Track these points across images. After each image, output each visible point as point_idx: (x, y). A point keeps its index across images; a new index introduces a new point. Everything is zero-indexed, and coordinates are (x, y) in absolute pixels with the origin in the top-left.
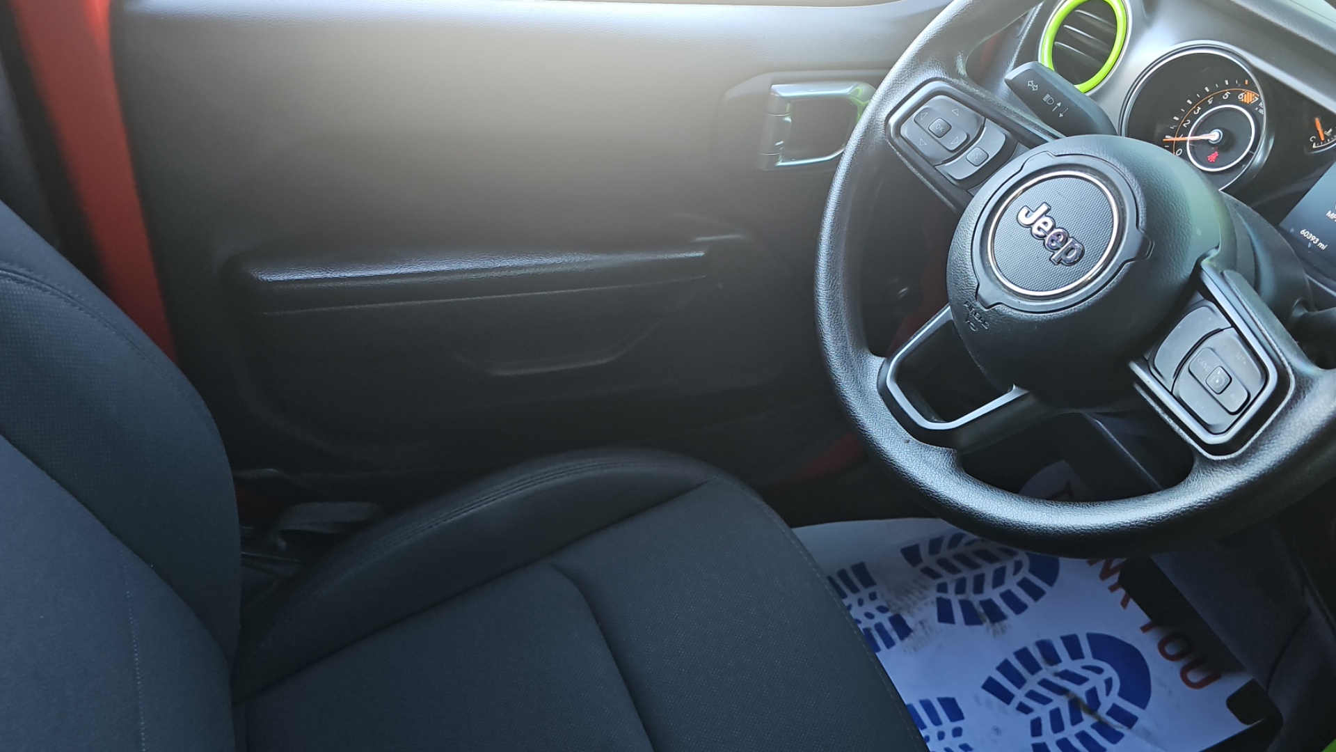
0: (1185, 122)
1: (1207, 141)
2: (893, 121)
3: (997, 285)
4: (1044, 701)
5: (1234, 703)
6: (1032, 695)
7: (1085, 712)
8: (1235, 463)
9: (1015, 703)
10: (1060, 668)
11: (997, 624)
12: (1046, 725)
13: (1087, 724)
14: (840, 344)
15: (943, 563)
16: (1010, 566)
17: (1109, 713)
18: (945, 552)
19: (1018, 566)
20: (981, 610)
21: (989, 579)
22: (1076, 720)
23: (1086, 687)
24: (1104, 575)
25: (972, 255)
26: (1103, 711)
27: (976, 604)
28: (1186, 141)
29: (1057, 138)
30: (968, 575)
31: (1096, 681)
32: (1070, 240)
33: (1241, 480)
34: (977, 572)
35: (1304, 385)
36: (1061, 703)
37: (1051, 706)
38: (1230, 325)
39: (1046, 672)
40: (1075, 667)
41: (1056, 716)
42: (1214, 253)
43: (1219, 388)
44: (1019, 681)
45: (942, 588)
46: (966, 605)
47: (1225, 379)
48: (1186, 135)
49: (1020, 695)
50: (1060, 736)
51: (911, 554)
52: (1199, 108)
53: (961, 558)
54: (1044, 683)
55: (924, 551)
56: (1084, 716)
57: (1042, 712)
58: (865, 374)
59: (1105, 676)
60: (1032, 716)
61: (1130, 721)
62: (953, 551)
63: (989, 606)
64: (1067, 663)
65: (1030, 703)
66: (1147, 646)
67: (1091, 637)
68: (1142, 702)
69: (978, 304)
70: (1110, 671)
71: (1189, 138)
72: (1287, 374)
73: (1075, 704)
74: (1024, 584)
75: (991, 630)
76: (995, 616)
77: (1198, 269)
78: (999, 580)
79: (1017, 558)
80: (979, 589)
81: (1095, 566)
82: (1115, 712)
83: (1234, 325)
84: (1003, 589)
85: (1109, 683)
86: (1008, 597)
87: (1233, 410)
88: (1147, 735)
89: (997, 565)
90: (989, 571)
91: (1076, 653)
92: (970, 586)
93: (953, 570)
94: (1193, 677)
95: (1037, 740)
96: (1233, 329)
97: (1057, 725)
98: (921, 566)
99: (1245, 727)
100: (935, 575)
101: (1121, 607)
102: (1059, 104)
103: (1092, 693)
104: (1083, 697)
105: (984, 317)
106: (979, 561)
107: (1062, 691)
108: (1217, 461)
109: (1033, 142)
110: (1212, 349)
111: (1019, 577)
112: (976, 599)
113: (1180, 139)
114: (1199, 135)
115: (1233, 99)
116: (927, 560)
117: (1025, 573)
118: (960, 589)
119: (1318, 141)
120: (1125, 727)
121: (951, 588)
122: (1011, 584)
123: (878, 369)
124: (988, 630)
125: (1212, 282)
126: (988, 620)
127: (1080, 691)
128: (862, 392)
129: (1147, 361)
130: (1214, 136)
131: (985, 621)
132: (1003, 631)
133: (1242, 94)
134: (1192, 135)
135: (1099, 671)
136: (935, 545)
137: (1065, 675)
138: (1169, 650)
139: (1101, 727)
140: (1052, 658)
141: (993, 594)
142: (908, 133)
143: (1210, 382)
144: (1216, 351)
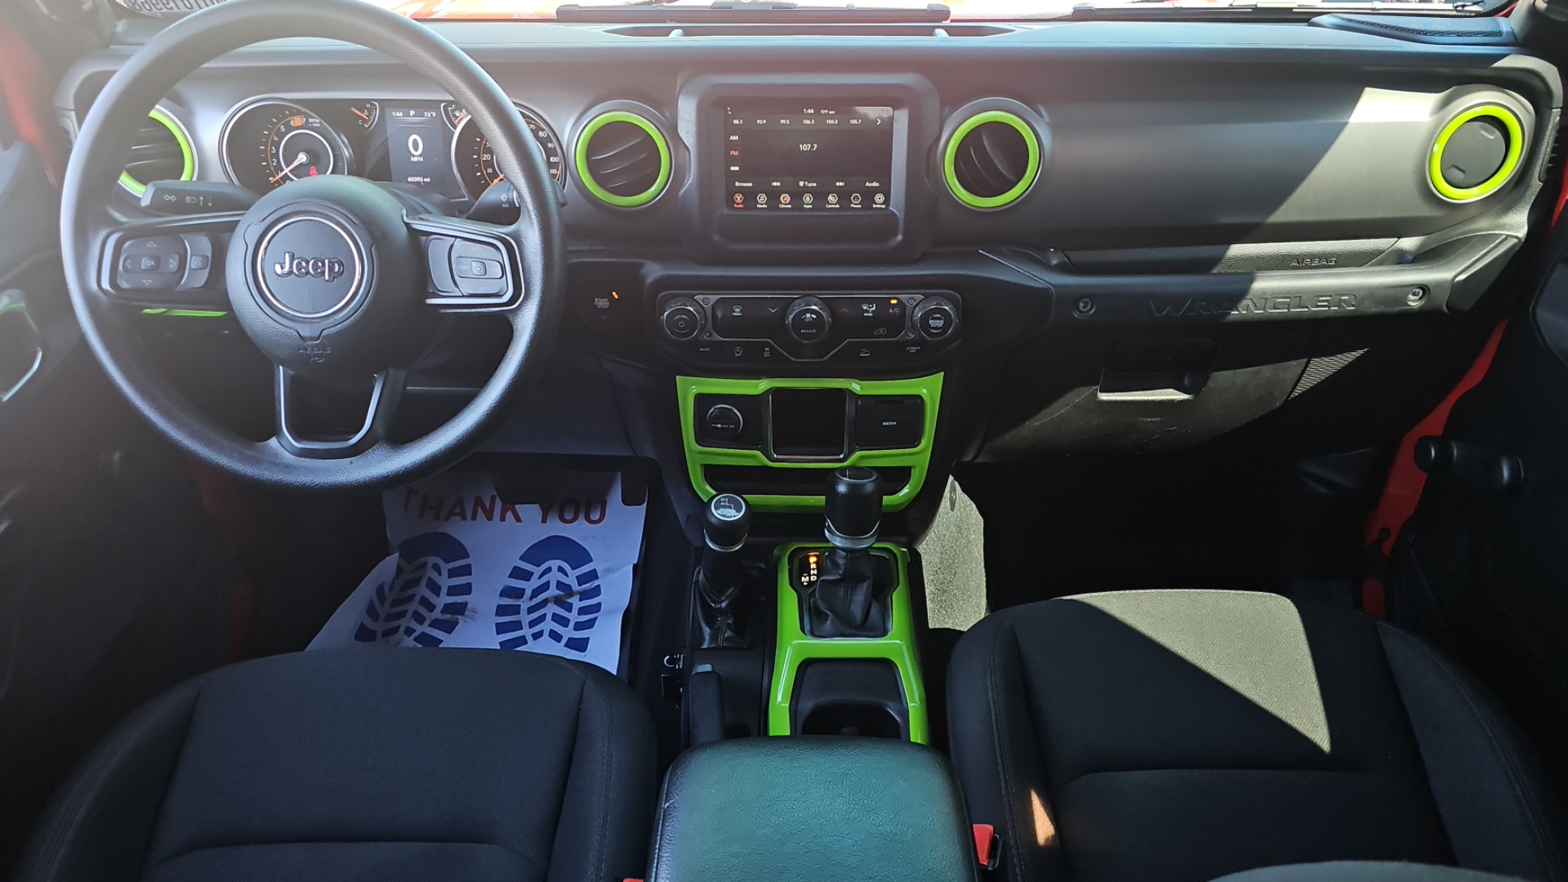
0: (273, 162)
1: (301, 164)
2: (106, 285)
3: (309, 322)
4: (542, 618)
5: (628, 500)
6: (532, 624)
7: (568, 598)
8: (526, 298)
9: (529, 638)
10: (528, 593)
11: (466, 613)
12: (558, 628)
13: (576, 603)
14: (235, 454)
15: (390, 618)
16: (433, 575)
17: (580, 585)
18: (383, 611)
19: (437, 568)
20: (448, 616)
21: (429, 594)
22: (569, 608)
23: (553, 585)
24: (489, 516)
25: (274, 320)
26: (576, 587)
27: (440, 616)
28: (286, 174)
29: (244, 214)
30: (415, 606)
31: (554, 577)
32: (326, 261)
33: (537, 303)
34: (417, 598)
35: (517, 237)
36: (551, 609)
37: (549, 617)
38: (454, 239)
39: (525, 604)
40: (535, 582)
41: (556, 618)
42: (404, 212)
43: (482, 272)
44: (518, 626)
45: (409, 631)
46: (435, 624)
47: (480, 265)
48: (282, 170)
49: (526, 632)
50: (572, 625)
51: (364, 634)
52: (273, 148)
53: (395, 603)
54: (531, 610)
55: (369, 624)
56: (569, 601)
57: (549, 625)
58: (276, 455)
59: (555, 569)
60: (546, 634)
61: (593, 575)
62: (387, 603)
63: (448, 608)
64: (529, 587)
65: (537, 629)
66: (556, 528)
67: (522, 558)
68: (588, 559)
69: (310, 343)
70: (554, 564)
71: (286, 170)
72: (504, 238)
73: (558, 601)
74: (453, 573)
75: (468, 620)
76: (460, 609)
77: (407, 225)
78: (436, 590)
79: (430, 565)
80: (431, 607)
81: (478, 517)
82: (582, 579)
83: (456, 237)
84: (444, 590)
85: (561, 569)
86: (453, 591)
87: (500, 275)
88: (608, 571)
89: (424, 582)
90: (423, 590)
91: (526, 576)
92: (423, 611)
93: (403, 614)
94: (595, 516)
95: (564, 641)
96: (458, 239)
97: (564, 622)
98: (379, 635)
99: (645, 504)
100: (395, 630)
101: (519, 523)
102: (201, 198)
103: (560, 585)
104: (558, 592)
105: (322, 347)
106: (410, 592)
107: (545, 603)
108: (519, 306)
109: (231, 227)
110: (460, 257)
111: (445, 573)
112: (437, 614)
113: (281, 175)
114: (291, 164)
115: (290, 129)
116: (379, 627)
117: (445, 568)
118: (420, 619)
119: (365, 121)
120: (595, 581)
121: (414, 625)
122: (445, 582)
123: (279, 445)
124: (465, 621)
125: (419, 225)
126: (459, 617)
127: (553, 591)
128: (287, 467)
129: (433, 293)
130: (302, 158)
131: (458, 619)
132: (474, 611)
133: (292, 122)
134: (287, 166)
135: (549, 570)
136: (371, 611)
137: (535, 593)
138: (568, 516)
139: (584, 595)
140: (519, 593)
141: (444, 599)
142: (128, 283)
143: (475, 272)
144: (462, 255)
